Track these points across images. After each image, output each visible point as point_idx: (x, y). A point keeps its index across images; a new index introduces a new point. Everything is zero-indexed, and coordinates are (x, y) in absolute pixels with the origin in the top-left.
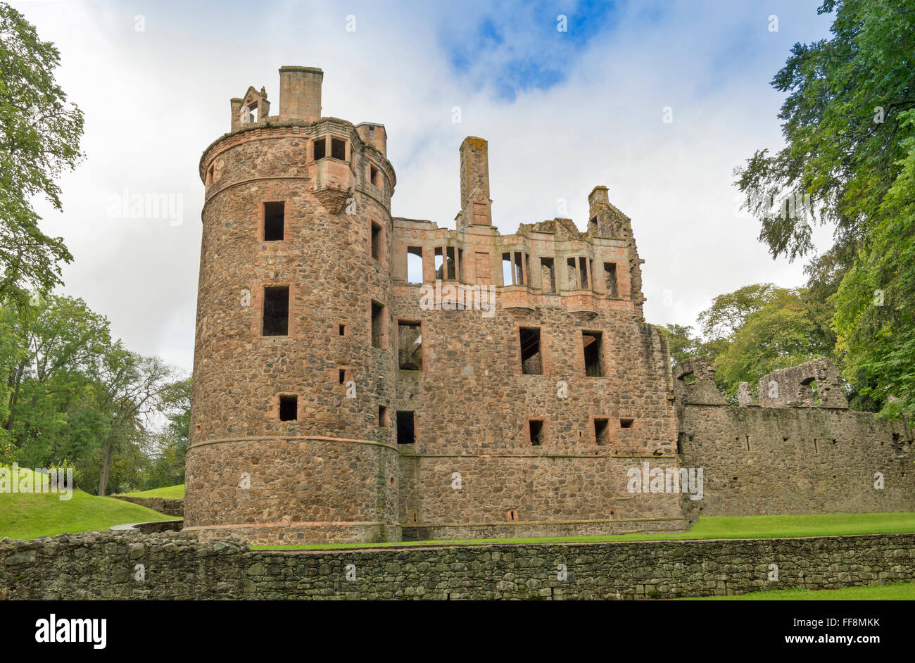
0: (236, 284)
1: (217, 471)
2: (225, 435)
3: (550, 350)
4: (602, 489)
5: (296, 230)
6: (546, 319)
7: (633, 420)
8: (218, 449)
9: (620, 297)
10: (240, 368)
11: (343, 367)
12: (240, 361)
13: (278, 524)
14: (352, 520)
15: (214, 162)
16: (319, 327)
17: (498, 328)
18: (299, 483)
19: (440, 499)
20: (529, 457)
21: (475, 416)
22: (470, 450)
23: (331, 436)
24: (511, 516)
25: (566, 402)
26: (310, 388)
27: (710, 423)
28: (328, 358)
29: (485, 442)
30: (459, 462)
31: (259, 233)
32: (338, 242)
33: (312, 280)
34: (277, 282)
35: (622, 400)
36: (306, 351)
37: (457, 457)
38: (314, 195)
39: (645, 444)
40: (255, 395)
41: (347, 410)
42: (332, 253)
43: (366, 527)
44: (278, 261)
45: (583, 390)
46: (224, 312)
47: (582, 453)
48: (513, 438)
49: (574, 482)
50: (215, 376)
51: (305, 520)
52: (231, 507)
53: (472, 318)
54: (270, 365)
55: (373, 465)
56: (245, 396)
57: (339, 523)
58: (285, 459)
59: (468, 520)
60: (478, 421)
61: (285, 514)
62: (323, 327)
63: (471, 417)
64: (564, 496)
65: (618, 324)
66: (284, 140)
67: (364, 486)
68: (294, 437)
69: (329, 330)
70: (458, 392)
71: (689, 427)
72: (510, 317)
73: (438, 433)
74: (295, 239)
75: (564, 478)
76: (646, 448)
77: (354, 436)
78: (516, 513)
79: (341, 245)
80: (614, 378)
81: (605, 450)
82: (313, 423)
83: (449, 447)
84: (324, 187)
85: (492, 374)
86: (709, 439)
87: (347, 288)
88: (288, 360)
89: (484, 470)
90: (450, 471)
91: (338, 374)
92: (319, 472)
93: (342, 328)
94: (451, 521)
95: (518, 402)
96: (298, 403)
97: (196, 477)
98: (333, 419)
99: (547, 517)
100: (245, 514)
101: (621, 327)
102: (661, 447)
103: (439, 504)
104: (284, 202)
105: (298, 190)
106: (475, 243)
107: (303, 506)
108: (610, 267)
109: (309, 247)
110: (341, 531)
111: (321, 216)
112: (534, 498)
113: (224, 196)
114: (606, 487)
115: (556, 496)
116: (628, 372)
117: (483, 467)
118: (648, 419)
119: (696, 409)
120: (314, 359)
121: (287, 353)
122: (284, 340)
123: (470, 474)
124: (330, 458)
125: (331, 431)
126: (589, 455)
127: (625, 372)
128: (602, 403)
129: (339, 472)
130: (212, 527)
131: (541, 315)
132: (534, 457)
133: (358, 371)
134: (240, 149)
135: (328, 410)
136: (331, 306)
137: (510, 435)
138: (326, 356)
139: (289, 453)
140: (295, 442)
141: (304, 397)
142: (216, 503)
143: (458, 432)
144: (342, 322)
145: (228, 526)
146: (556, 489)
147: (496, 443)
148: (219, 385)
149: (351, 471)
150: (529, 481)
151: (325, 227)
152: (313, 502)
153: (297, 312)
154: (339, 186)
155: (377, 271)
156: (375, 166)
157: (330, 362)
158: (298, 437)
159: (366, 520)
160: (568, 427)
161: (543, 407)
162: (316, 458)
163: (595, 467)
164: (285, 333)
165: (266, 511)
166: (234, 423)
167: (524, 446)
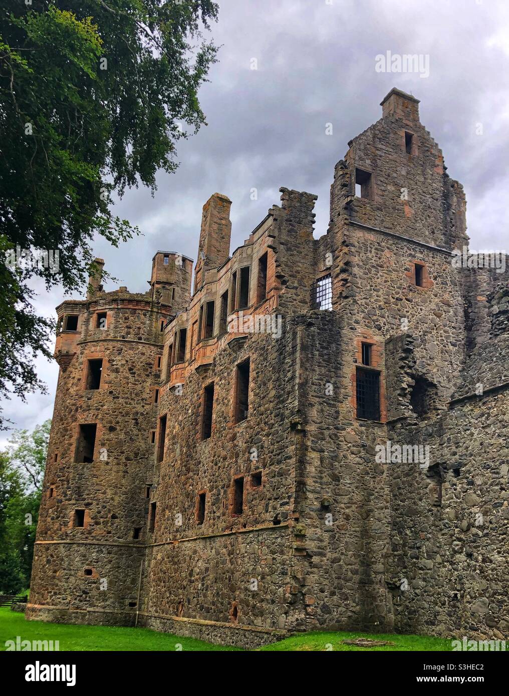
3: (216, 404)
4: (230, 579)
6: (217, 368)
7: (261, 473)
20: (194, 540)
22: (171, 536)
24: (180, 610)
29: (177, 526)
30: (165, 550)
37: (165, 544)
39: (267, 507)
47: (222, 529)
48: (189, 519)
55: (62, 560)
59: (163, 611)
67: (54, 577)
72: (201, 381)
83: (164, 534)
85: (187, 449)
89: (174, 557)
90: (162, 559)
95: (196, 476)
98: (44, 527)
99: (196, 614)
106: (193, 315)
117: (174, 554)
118: (271, 468)
123: (169, 562)
131: (215, 366)
137: (189, 515)
159: (53, 605)
160: (218, 497)
161: (207, 476)
163: (228, 549)
167: (194, 526)
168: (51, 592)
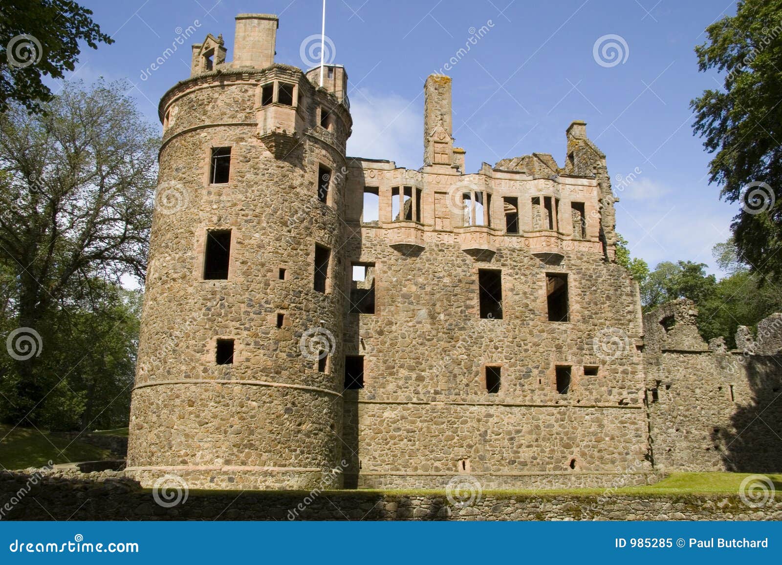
0: (181, 228)
1: (155, 413)
2: (164, 377)
3: (510, 293)
4: (562, 439)
5: (242, 174)
6: (506, 260)
7: (598, 367)
8: (157, 391)
9: (588, 238)
10: (181, 312)
11: (282, 312)
12: (181, 304)
13: (211, 467)
14: (285, 466)
15: (170, 108)
16: (259, 271)
17: (456, 270)
18: (231, 426)
19: (388, 447)
20: (484, 405)
21: (429, 362)
22: (422, 396)
23: (266, 381)
24: (462, 466)
25: (525, 347)
26: (246, 332)
27: (690, 370)
28: (266, 302)
29: (437, 389)
30: (409, 409)
31: (205, 178)
32: (282, 186)
33: (255, 224)
34: (220, 226)
35: (586, 346)
36: (244, 294)
37: (407, 404)
38: (260, 141)
39: (610, 393)
40: (194, 338)
41: (284, 355)
42: (275, 197)
43: (300, 473)
44: (222, 205)
45: (545, 335)
46: (170, 255)
47: (541, 401)
48: (467, 385)
49: (530, 432)
50: (158, 319)
51: (236, 464)
52: (167, 448)
53: (428, 260)
54: (209, 309)
55: (310, 410)
56: (184, 339)
57: (271, 468)
58: (220, 402)
59: (416, 469)
60: (431, 367)
61: (218, 457)
62: (263, 270)
63: (423, 362)
64: (520, 446)
65: (584, 266)
66: (234, 87)
67: (299, 432)
68: (229, 381)
69: (269, 274)
70: (411, 336)
71: (667, 374)
72: (469, 259)
73: (390, 378)
74: (239, 185)
75: (520, 428)
76: (612, 397)
77: (290, 381)
78: (467, 462)
79: (285, 189)
80: (579, 323)
81: (566, 399)
82: (248, 367)
83: (399, 392)
84: (269, 132)
85: (447, 317)
86: (689, 388)
87: (289, 231)
88: (226, 304)
89: (435, 417)
90: (399, 418)
91: (276, 319)
92: (252, 417)
93: (282, 273)
94: (398, 470)
95: (475, 348)
96: (235, 347)
97: (137, 418)
98: (269, 363)
99: (501, 467)
100: (179, 456)
101: (588, 269)
102: (627, 397)
103: (386, 451)
104: (231, 147)
105: (244, 136)
106: (434, 182)
107: (235, 450)
108: (578, 206)
109: (253, 191)
110: (273, 476)
111: (267, 161)
112: (488, 448)
113: (177, 141)
114: (565, 438)
115: (510, 446)
116: (594, 316)
117: (435, 415)
118: (613, 367)
119: (674, 356)
120: (252, 303)
121: (225, 296)
122: (223, 284)
123: (421, 421)
124: (264, 402)
125: (266, 376)
126: (549, 403)
127: (591, 317)
128: (564, 349)
129: (273, 416)
130: (148, 467)
131: (502, 257)
132: (488, 405)
133: (297, 316)
134: (192, 96)
135: (264, 355)
136: (272, 251)
137: (465, 381)
138: (264, 300)
139: (223, 397)
140: (230, 386)
141: (241, 341)
142: (153, 444)
143: (410, 378)
144: (282, 266)
145: (163, 468)
146: (512, 439)
147: (449, 389)
148: (161, 328)
149: (286, 416)
150: (483, 430)
151: (269, 171)
152: (245, 446)
153: (238, 256)
154: (284, 131)
155: (324, 214)
156: (326, 108)
157: (268, 306)
158: (232, 381)
159: (300, 466)
160: (527, 375)
161: (501, 353)
162: (250, 402)
163: (554, 417)
164: (225, 276)
165: (199, 454)
166: (173, 366)
167: (479, 393)
168: (295, 450)
